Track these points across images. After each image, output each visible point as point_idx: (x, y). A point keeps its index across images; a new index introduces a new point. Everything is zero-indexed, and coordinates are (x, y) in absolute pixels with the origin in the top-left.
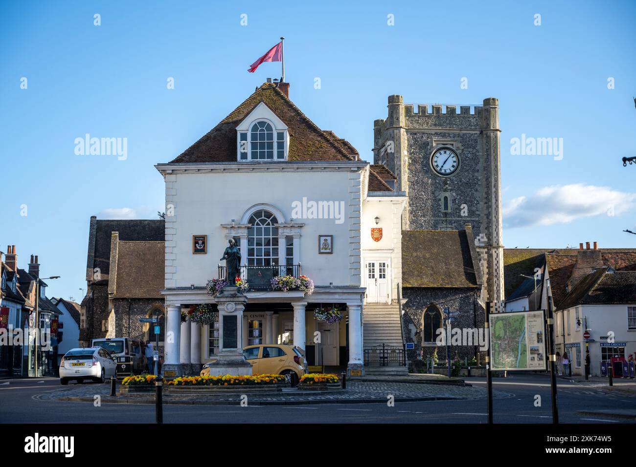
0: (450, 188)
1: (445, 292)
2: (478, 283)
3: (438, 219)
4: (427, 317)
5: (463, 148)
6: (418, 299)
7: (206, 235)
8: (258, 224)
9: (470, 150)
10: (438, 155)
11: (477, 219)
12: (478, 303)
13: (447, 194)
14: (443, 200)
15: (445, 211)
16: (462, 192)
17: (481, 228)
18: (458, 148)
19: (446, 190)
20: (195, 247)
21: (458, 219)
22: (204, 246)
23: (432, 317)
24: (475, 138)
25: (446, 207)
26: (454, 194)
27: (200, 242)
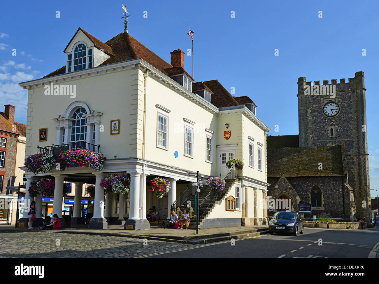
0: (334, 123)
1: (323, 179)
2: (344, 173)
3: (327, 141)
4: (312, 193)
5: (342, 101)
6: (307, 183)
7: (47, 128)
8: (78, 118)
9: (347, 102)
10: (327, 106)
11: (351, 139)
12: (345, 185)
13: (332, 127)
14: (330, 130)
15: (331, 136)
16: (342, 125)
17: (354, 145)
18: (339, 101)
19: (332, 125)
20: (41, 136)
21: (339, 140)
22: (45, 136)
23: (316, 193)
24: (349, 95)
25: (332, 134)
26: (337, 127)
27: (43, 133)
